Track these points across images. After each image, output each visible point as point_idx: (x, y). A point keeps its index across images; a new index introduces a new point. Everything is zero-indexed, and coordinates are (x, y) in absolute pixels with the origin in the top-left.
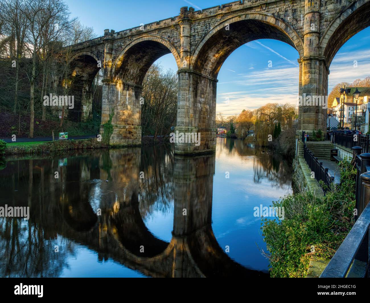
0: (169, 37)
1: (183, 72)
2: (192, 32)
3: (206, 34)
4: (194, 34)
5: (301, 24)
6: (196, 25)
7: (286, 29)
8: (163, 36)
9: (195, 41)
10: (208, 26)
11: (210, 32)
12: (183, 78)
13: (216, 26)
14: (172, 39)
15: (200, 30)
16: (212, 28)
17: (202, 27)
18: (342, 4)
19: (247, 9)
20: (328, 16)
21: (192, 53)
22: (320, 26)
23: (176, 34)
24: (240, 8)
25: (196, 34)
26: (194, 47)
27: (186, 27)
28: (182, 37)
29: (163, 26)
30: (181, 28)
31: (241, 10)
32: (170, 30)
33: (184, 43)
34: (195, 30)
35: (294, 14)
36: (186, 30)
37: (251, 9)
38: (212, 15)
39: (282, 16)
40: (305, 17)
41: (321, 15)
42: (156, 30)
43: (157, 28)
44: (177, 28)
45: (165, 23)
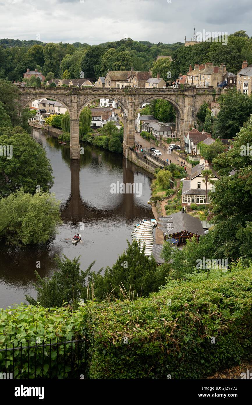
3: (86, 102)
7: (122, 106)
9: (80, 105)
10: (87, 98)
14: (66, 101)
15: (83, 99)
16: (89, 100)
18: (141, 100)
19: (106, 94)
20: (137, 104)
21: (78, 110)
22: (134, 107)
23: (68, 98)
24: (102, 93)
25: (80, 101)
26: (79, 107)
27: (76, 97)
28: (74, 102)
29: (59, 93)
30: (73, 97)
31: (103, 94)
32: (64, 96)
33: (75, 105)
34: (79, 99)
35: (125, 100)
36: (76, 99)
37: (108, 94)
38: (89, 93)
39: (120, 100)
40: (129, 103)
41: (134, 103)
42: (54, 94)
43: (55, 93)
44: (69, 96)
45: (60, 91)
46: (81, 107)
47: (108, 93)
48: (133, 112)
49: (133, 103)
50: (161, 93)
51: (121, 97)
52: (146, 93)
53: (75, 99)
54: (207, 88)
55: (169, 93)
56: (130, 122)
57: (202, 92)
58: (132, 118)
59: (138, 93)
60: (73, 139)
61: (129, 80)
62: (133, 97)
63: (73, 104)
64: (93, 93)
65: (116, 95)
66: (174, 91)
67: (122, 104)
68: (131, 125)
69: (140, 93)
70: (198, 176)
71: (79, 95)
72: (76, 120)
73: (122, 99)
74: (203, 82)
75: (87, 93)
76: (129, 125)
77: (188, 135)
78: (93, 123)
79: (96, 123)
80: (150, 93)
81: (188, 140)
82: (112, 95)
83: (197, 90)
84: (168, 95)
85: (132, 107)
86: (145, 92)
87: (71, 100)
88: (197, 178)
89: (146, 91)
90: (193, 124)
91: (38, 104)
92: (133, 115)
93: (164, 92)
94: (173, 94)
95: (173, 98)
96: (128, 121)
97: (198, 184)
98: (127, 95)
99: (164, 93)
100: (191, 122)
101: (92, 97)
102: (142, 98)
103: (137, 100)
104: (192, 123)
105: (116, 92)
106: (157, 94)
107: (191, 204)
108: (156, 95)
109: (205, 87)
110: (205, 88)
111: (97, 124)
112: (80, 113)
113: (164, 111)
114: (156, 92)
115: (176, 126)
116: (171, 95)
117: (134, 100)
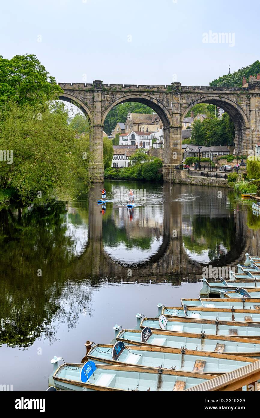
0: (83, 97)
1: (99, 126)
2: (102, 98)
3: (113, 102)
4: (104, 100)
5: (171, 107)
6: (106, 94)
7: (163, 108)
8: (77, 96)
9: (105, 105)
10: (115, 97)
11: (117, 101)
12: (99, 130)
13: (121, 98)
14: (86, 100)
15: (109, 98)
16: (118, 99)
17: (110, 96)
18: (189, 101)
19: (141, 92)
20: (184, 105)
21: (102, 113)
22: (181, 110)
23: (89, 96)
24: (137, 90)
25: (106, 100)
26: (104, 109)
27: (100, 94)
28: (97, 101)
29: (77, 88)
30: (96, 94)
31: (138, 92)
32: (83, 93)
33: (99, 105)
34: (104, 97)
35: (167, 101)
36: (100, 97)
37: (144, 92)
38: (118, 89)
39: (161, 100)
40: (174, 104)
41: (181, 104)
42: (70, 90)
43: (71, 88)
44: (90, 93)
45: (79, 86)
46: (106, 109)
47: (144, 90)
48: (178, 116)
49: (179, 104)
50: (216, 92)
51: (162, 95)
52: (197, 91)
53: (98, 97)
55: (228, 92)
56: (175, 131)
58: (178, 125)
59: (185, 91)
60: (95, 152)
61: (155, 123)
62: (179, 96)
63: (96, 104)
64: (123, 89)
65: (155, 94)
66: (235, 90)
67: (164, 106)
68: (177, 134)
69: (188, 91)
71: (104, 91)
72: (100, 126)
73: (164, 98)
75: (115, 89)
76: (174, 134)
79: (117, 163)
80: (201, 91)
82: (150, 93)
84: (226, 94)
85: (177, 109)
86: (194, 89)
87: (93, 98)
89: (196, 88)
92: (179, 120)
93: (221, 90)
94: (233, 93)
95: (234, 99)
96: (173, 129)
98: (170, 93)
99: (221, 92)
101: (122, 95)
102: (191, 97)
103: (185, 101)
105: (156, 90)
106: (212, 92)
108: (210, 93)
111: (119, 164)
112: (104, 117)
113: (213, 133)
114: (210, 90)
115: (237, 143)
116: (230, 94)
117: (181, 100)
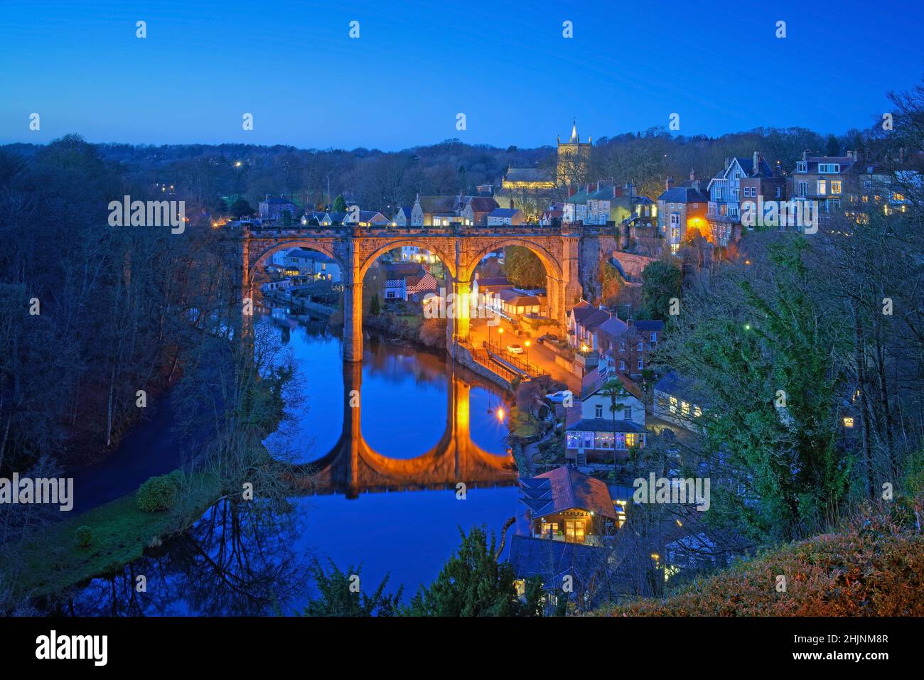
3: (375, 252)
4: (362, 251)
5: (455, 257)
9: (364, 258)
12: (355, 291)
14: (338, 252)
16: (381, 247)
18: (480, 249)
19: (413, 238)
20: (472, 255)
22: (467, 261)
23: (342, 247)
25: (365, 252)
26: (363, 263)
27: (357, 245)
29: (326, 237)
30: (351, 245)
31: (408, 237)
33: (355, 259)
34: (363, 248)
35: (449, 249)
36: (357, 248)
37: (417, 238)
38: (381, 236)
39: (441, 249)
42: (316, 239)
44: (343, 242)
45: (328, 233)
47: (417, 236)
48: (464, 271)
51: (442, 242)
52: (490, 234)
53: (354, 248)
54: (603, 226)
55: (532, 235)
57: (594, 232)
61: (457, 211)
62: (464, 243)
63: (352, 258)
64: (389, 235)
65: (432, 240)
66: (542, 231)
67: (445, 257)
70: (595, 394)
72: (357, 286)
73: (444, 246)
74: (596, 214)
77: (573, 311)
78: (388, 292)
79: (394, 292)
81: (573, 324)
82: (425, 239)
83: (584, 229)
84: (530, 238)
85: (462, 262)
86: (486, 233)
87: (348, 250)
88: (593, 396)
89: (489, 231)
90: (581, 292)
91: (284, 258)
92: (465, 276)
93: (524, 232)
94: (539, 236)
95: (542, 243)
97: (598, 410)
98: (453, 239)
100: (576, 288)
102: (482, 244)
103: (473, 248)
104: (578, 290)
106: (511, 236)
107: (585, 450)
108: (509, 238)
109: (600, 223)
110: (600, 226)
111: (395, 294)
112: (363, 273)
114: (508, 233)
115: (549, 295)
116: (536, 238)
117: (467, 247)
